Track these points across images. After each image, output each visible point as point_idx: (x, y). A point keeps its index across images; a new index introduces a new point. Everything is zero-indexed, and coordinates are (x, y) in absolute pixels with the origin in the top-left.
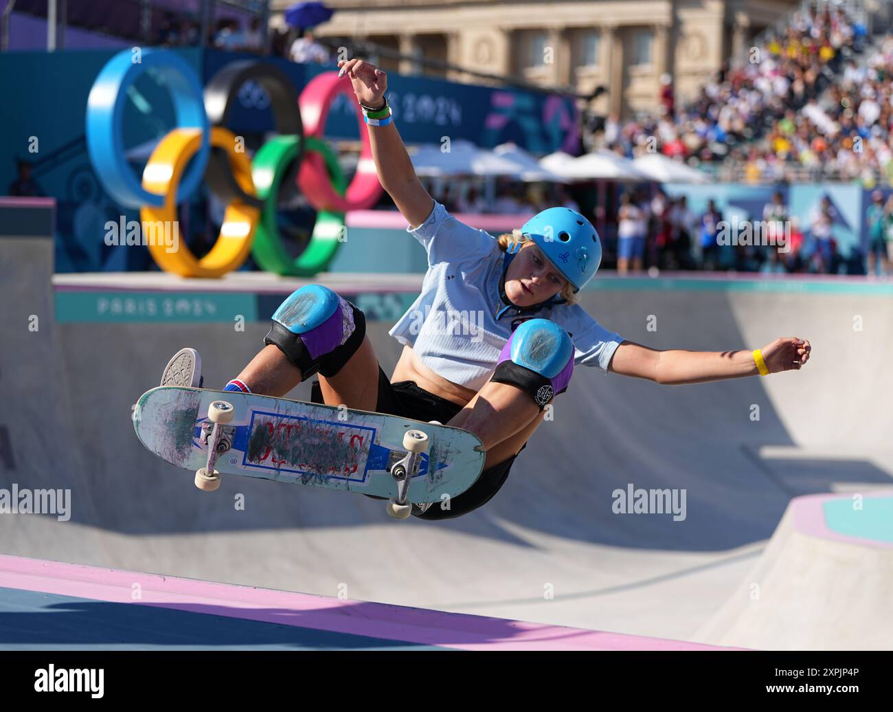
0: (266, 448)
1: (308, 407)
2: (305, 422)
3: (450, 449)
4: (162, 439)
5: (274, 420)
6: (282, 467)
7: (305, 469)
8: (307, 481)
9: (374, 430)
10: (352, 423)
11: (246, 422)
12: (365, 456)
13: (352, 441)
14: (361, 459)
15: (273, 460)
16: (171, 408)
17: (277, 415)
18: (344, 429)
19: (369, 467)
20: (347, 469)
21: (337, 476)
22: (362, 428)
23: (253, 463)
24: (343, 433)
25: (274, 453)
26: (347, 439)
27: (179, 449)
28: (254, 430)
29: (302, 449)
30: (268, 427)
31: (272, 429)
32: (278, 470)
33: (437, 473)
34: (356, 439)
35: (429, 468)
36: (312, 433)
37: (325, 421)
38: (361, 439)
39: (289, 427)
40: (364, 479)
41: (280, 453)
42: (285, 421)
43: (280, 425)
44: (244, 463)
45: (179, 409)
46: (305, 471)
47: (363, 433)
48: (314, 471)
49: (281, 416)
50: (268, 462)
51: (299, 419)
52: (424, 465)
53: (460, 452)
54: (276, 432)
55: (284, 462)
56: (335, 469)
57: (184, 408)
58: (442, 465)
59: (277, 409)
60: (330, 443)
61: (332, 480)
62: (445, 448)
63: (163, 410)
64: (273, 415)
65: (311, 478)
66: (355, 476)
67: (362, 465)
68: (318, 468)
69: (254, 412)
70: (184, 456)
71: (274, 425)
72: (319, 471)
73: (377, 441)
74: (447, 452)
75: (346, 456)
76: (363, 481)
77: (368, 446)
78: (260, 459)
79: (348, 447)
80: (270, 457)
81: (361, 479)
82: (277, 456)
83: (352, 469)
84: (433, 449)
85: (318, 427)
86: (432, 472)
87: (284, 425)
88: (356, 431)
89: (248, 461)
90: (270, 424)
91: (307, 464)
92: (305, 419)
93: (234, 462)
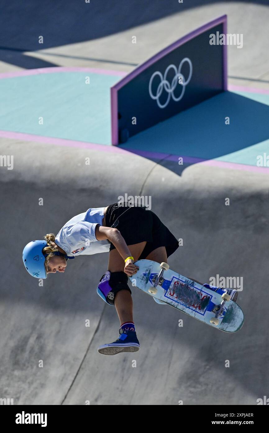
0: (203, 300)
1: (185, 311)
2: (187, 306)
3: (140, 280)
4: (237, 314)
5: (198, 310)
6: (199, 291)
7: (192, 288)
8: (193, 283)
9: (165, 296)
10: (172, 301)
11: (207, 312)
12: (171, 287)
13: (173, 294)
14: (172, 286)
15: (202, 295)
16: (230, 324)
17: (196, 311)
18: (176, 299)
19: (170, 282)
20: (178, 283)
21: (182, 282)
22: (169, 298)
23: (209, 296)
24: (176, 298)
25: (201, 297)
26: (175, 295)
27: (232, 309)
28: (205, 308)
29: (191, 296)
30: (200, 308)
31: (199, 307)
32: (201, 290)
33: (147, 272)
34: (172, 295)
35: (150, 275)
36: (186, 302)
37: (181, 304)
38: (170, 294)
39: (193, 306)
40: (173, 278)
41: (199, 297)
42: (194, 309)
43: (196, 307)
44: (212, 296)
45: (228, 323)
46: (192, 287)
47: (169, 296)
48: (189, 286)
49: (195, 311)
50: (204, 294)
51: (189, 308)
52: (152, 277)
53: (137, 277)
54: (198, 306)
55: (198, 293)
56: (182, 285)
57: (226, 323)
58: (145, 275)
59: (196, 314)
60: (181, 295)
61: (184, 281)
62: (143, 281)
63: (233, 324)
64: (197, 312)
65: (191, 284)
66: (176, 280)
67: (172, 283)
68: (187, 287)
69: (203, 315)
70: (231, 306)
71: (198, 308)
72: (187, 286)
73: (165, 291)
74: (142, 279)
75: (177, 289)
76: (174, 277)
77: (168, 290)
78: (206, 296)
79: (175, 292)
80: (203, 296)
81: (174, 278)
82: (200, 296)
83: (176, 283)
84: (147, 282)
85: (184, 303)
86: (149, 273)
87: (195, 307)
88: (171, 297)
89: (211, 297)
90: (199, 309)
91: (191, 290)
92: (187, 307)
93: (215, 298)
